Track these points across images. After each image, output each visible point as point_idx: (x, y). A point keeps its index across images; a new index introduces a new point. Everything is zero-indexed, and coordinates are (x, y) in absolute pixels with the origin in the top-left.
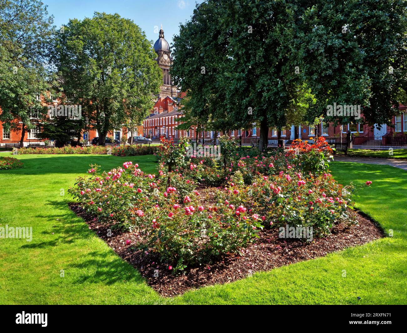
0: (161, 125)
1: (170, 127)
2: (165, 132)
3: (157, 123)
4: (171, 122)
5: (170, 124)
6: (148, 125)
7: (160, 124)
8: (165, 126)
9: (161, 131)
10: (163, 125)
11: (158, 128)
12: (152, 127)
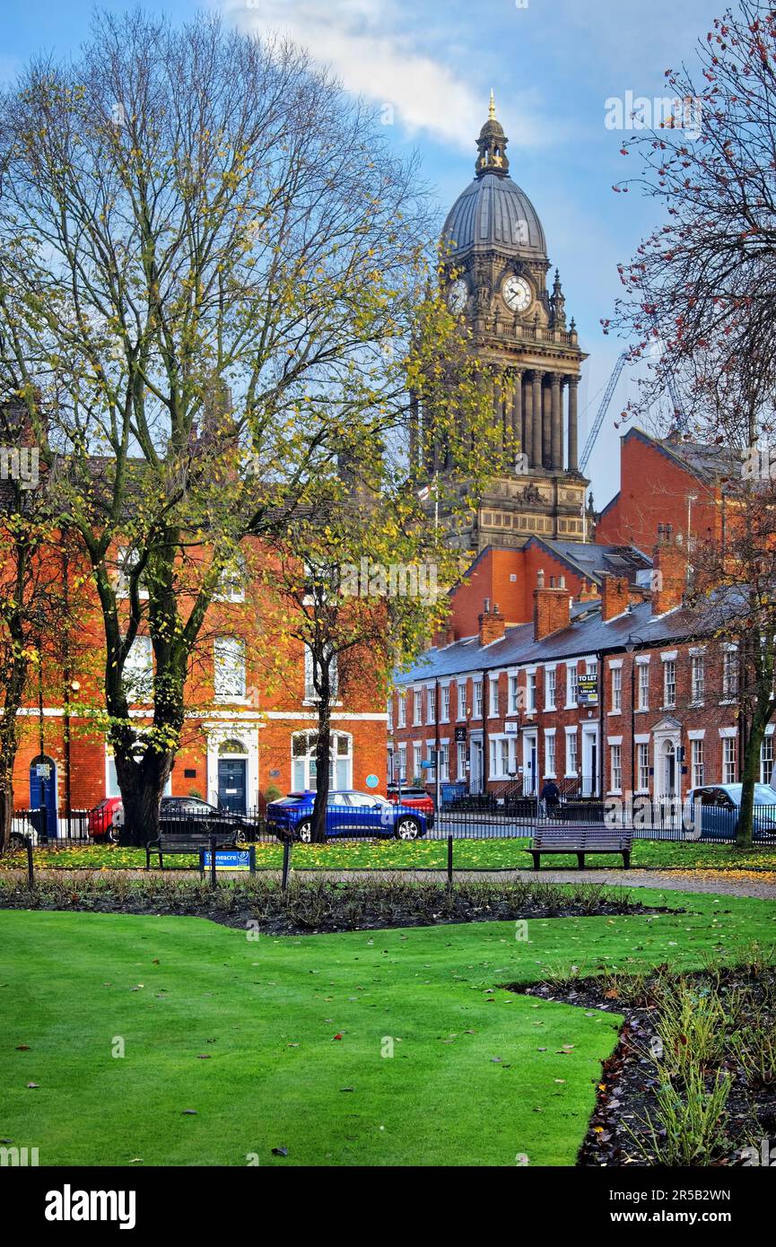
0: (493, 714)
1: (550, 731)
2: (519, 762)
3: (469, 704)
4: (560, 698)
5: (550, 707)
6: (409, 720)
7: (485, 711)
8: (520, 720)
9: (496, 753)
10: (504, 719)
11: (476, 735)
12: (436, 732)
